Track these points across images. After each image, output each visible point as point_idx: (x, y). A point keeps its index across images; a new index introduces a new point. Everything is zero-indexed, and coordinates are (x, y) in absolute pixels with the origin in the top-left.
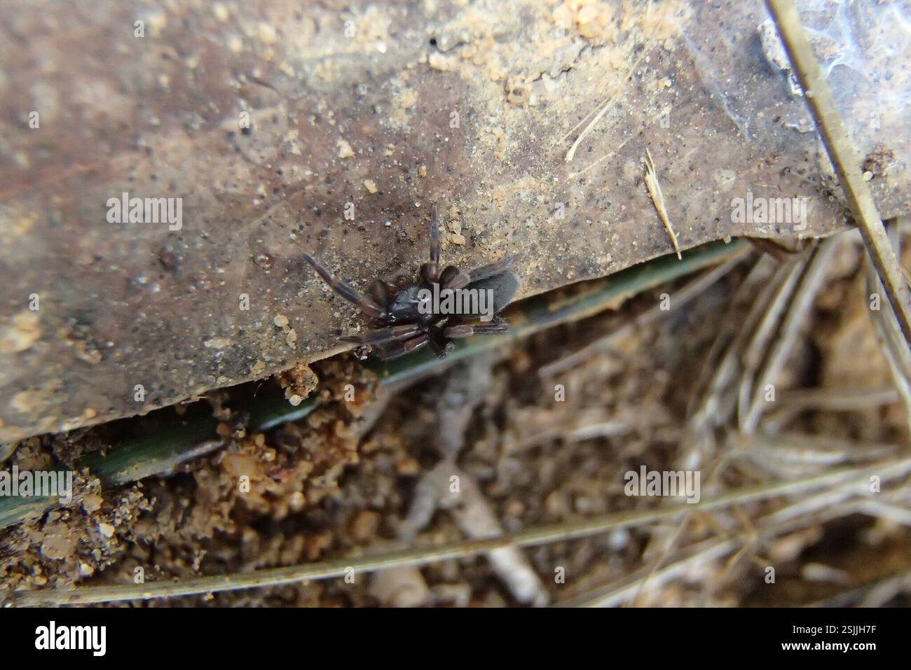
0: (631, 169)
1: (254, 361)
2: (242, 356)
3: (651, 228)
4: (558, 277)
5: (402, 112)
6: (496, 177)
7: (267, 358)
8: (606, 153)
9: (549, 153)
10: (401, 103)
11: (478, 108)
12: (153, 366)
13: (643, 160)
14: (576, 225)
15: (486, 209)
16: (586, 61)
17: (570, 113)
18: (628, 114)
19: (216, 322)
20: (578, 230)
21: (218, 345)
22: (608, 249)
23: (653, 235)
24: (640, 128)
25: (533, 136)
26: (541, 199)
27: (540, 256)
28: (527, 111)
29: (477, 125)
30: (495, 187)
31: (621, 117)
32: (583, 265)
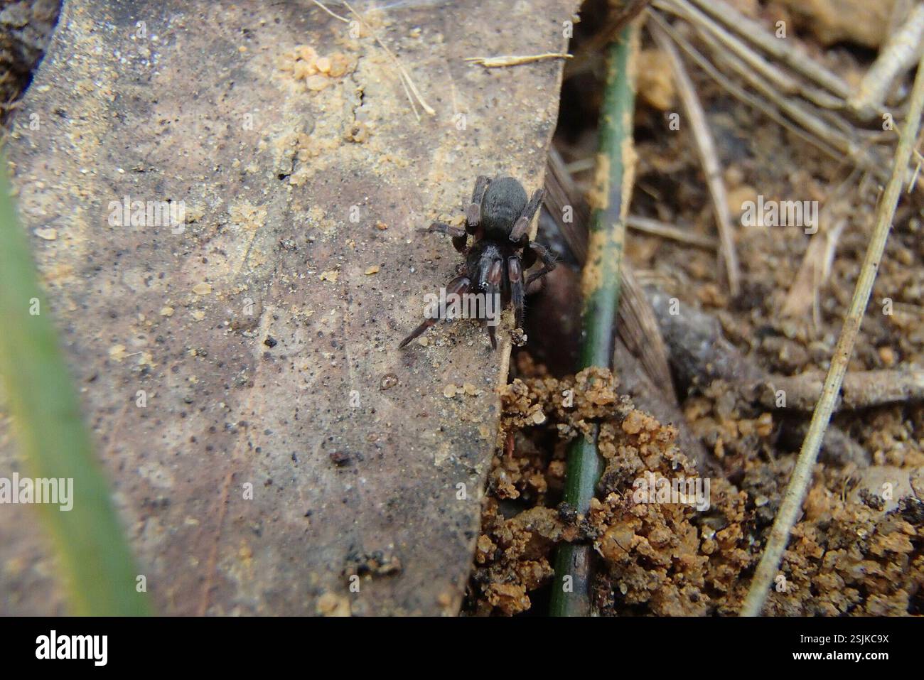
0: (475, 75)
1: (477, 433)
2: (467, 442)
3: (532, 72)
4: (537, 156)
5: (324, 222)
6: (420, 174)
7: (480, 419)
8: (450, 90)
9: (424, 129)
10: (317, 219)
11: (353, 167)
12: (433, 522)
13: (471, 65)
14: (498, 129)
15: (443, 191)
16: (362, 78)
17: (400, 105)
18: (427, 65)
19: (422, 448)
20: (504, 128)
21: (444, 455)
22: (532, 109)
23: (540, 72)
24: (443, 60)
25: (402, 136)
26: (459, 148)
27: (509, 164)
28: (378, 134)
29: (367, 173)
30: (428, 177)
31: (426, 71)
32: (536, 132)
